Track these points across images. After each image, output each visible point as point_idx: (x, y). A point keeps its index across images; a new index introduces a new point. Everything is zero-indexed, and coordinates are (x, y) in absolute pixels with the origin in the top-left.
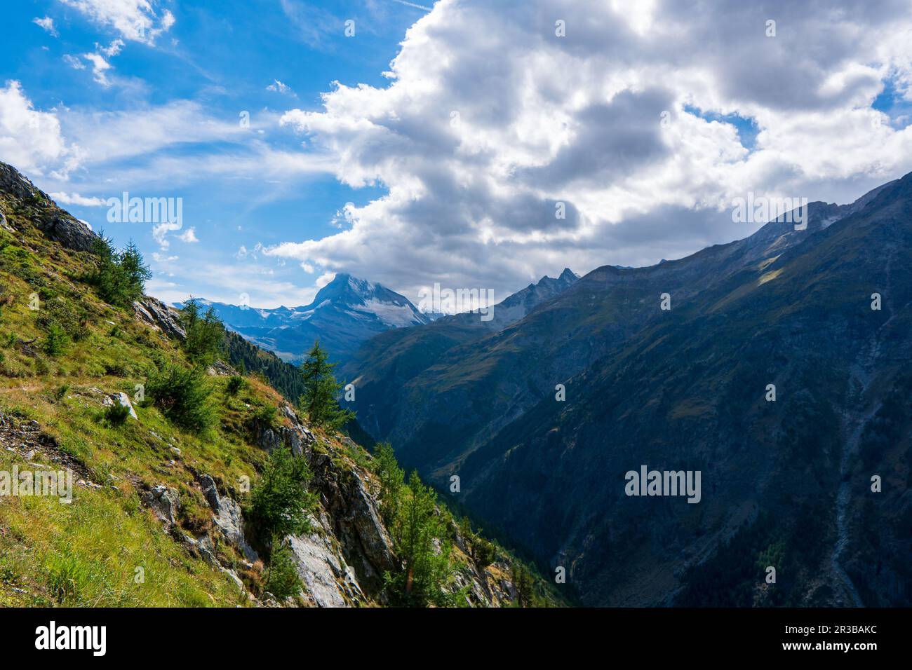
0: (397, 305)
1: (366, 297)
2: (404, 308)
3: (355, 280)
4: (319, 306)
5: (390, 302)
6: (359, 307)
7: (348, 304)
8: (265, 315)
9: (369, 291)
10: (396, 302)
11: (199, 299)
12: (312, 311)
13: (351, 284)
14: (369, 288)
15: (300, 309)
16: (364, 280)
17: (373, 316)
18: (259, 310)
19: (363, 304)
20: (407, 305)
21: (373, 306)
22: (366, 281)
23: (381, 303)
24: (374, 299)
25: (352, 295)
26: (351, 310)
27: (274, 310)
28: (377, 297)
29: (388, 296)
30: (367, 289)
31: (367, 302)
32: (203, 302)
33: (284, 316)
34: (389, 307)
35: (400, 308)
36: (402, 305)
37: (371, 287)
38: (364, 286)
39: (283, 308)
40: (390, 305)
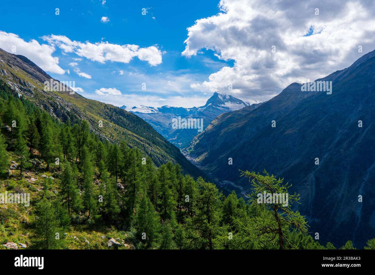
0: (238, 104)
1: (226, 101)
2: (241, 105)
3: (221, 95)
4: (208, 106)
5: (236, 103)
6: (223, 105)
7: (218, 104)
8: (188, 110)
9: (227, 99)
10: (238, 102)
11: (165, 106)
12: (205, 108)
13: (220, 97)
14: (227, 98)
15: (201, 107)
16: (225, 95)
17: (228, 108)
18: (186, 109)
19: (224, 104)
20: (242, 104)
21: (228, 105)
22: (226, 95)
23: (232, 103)
24: (229, 102)
25: (219, 101)
26: (219, 107)
27: (192, 108)
28: (230, 101)
29: (235, 100)
30: (226, 98)
31: (226, 103)
32: (167, 107)
33: (195, 110)
34: (235, 105)
35: (239, 105)
36: (240, 104)
37: (228, 97)
38: (224, 97)
39: (195, 107)
40: (235, 104)
